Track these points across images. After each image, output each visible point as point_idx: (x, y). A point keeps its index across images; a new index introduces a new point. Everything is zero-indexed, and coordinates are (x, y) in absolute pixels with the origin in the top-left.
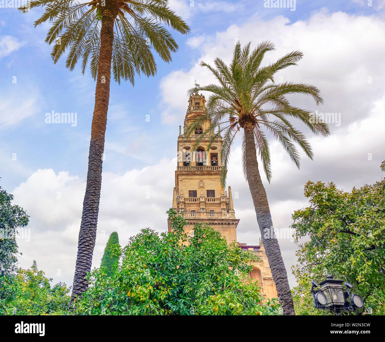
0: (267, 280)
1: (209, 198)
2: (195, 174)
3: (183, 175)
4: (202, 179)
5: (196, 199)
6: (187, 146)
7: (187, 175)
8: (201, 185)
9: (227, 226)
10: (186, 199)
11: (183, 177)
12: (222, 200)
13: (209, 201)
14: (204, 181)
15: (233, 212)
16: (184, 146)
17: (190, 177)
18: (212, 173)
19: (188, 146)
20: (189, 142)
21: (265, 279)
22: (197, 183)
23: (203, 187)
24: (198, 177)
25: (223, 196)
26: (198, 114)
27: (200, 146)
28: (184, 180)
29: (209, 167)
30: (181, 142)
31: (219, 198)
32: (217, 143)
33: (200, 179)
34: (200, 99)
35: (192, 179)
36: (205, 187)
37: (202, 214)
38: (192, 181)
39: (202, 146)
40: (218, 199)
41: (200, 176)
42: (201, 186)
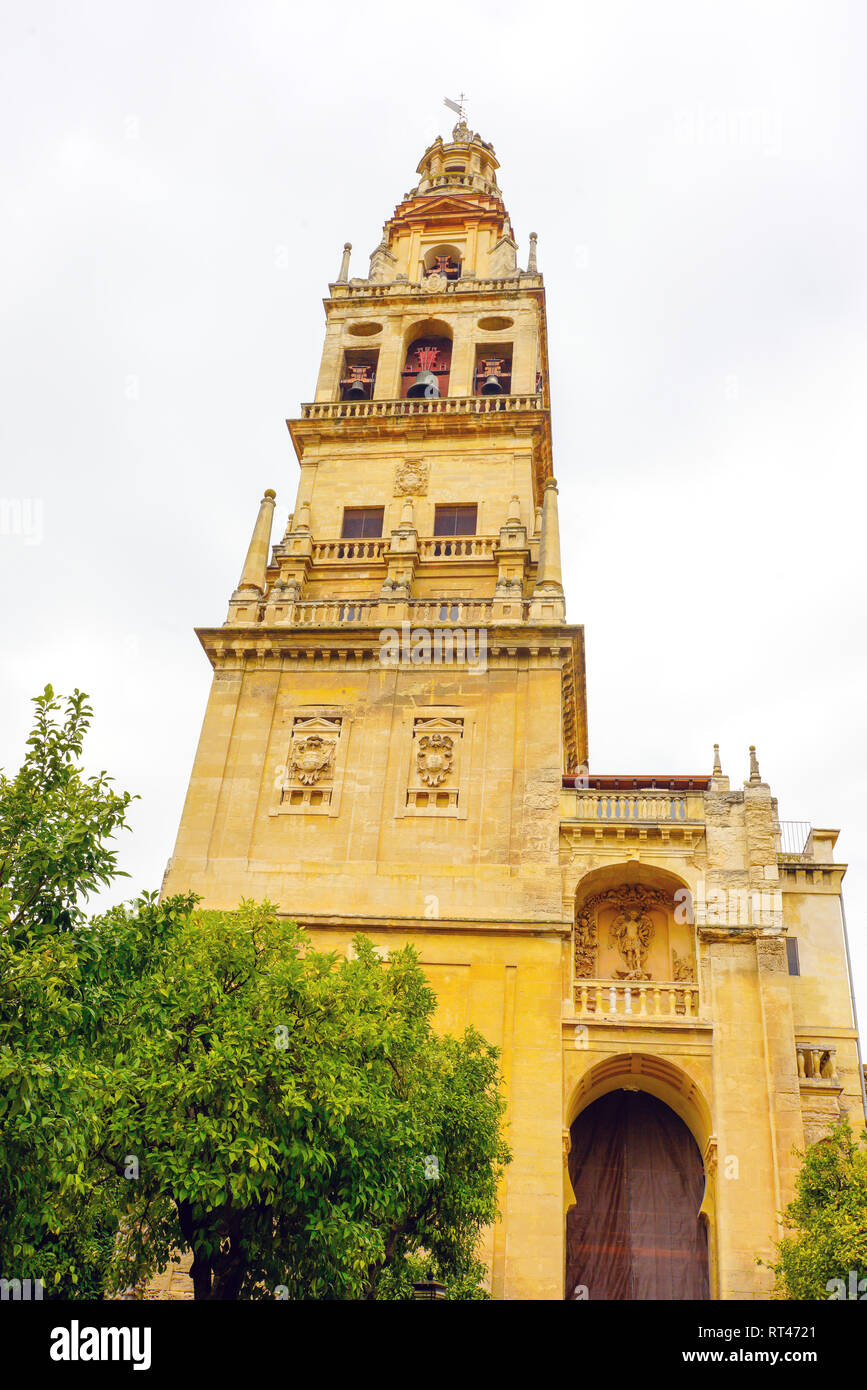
0: (723, 940)
1: (443, 539)
2: (386, 436)
3: (325, 439)
4: (420, 455)
5: (371, 545)
6: (364, 320)
7: (344, 438)
8: (411, 480)
9: (512, 664)
10: (323, 547)
11: (326, 449)
12: (506, 544)
13: (438, 553)
14: (428, 462)
15: (555, 593)
16: (351, 322)
17: (357, 448)
18: (472, 424)
19: (372, 320)
20: (375, 303)
21: (709, 938)
22: (392, 475)
23: (419, 491)
24: (401, 446)
25: (517, 525)
26: (446, 200)
27: (426, 317)
28: (327, 465)
29: (458, 401)
30: (336, 307)
31: (494, 539)
32: (515, 304)
33: (406, 456)
34: (469, 155)
35: (366, 456)
36: (429, 491)
37: (383, 607)
38: (365, 467)
39: (436, 317)
40: (489, 543)
41: (408, 440)
42: (410, 483)
